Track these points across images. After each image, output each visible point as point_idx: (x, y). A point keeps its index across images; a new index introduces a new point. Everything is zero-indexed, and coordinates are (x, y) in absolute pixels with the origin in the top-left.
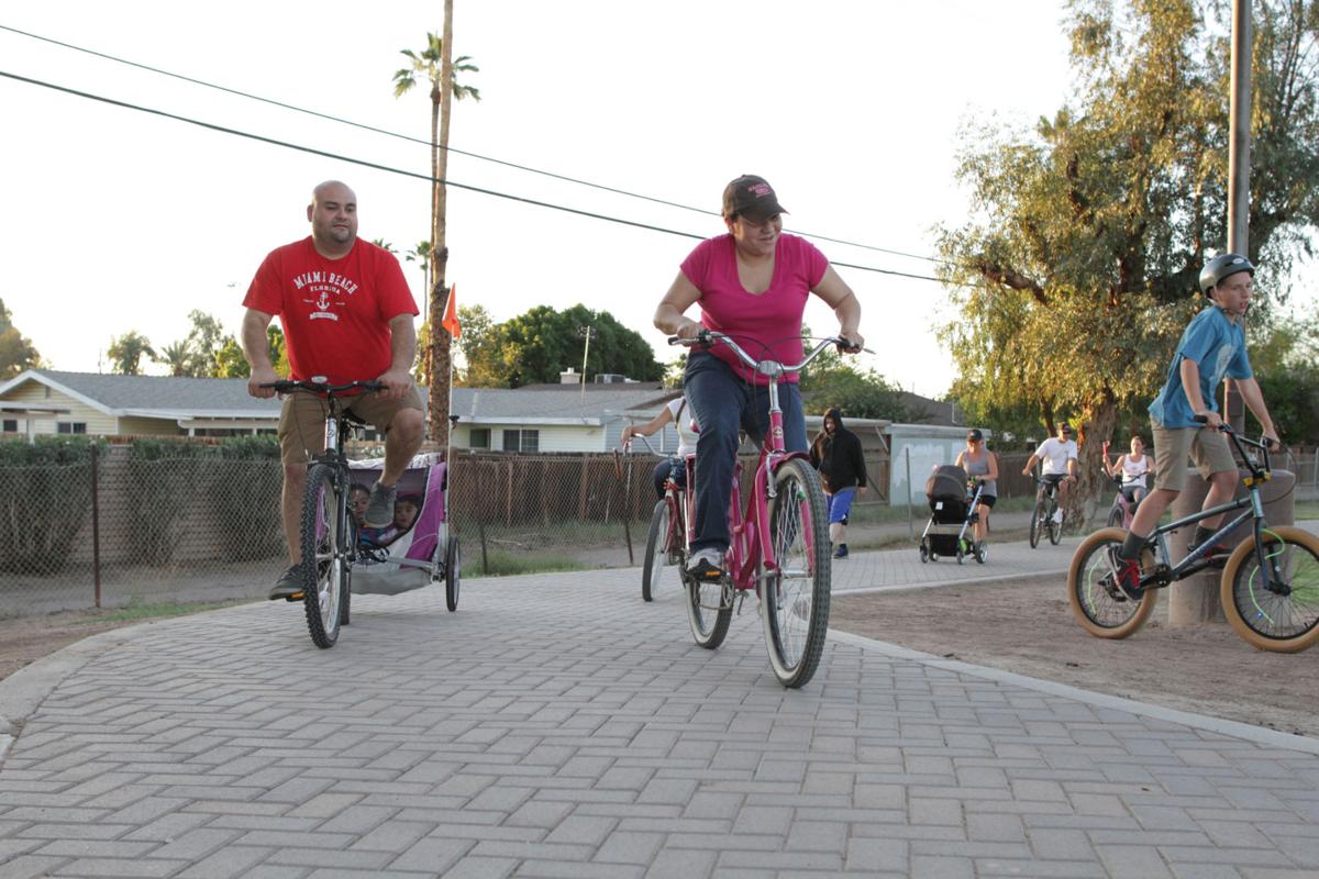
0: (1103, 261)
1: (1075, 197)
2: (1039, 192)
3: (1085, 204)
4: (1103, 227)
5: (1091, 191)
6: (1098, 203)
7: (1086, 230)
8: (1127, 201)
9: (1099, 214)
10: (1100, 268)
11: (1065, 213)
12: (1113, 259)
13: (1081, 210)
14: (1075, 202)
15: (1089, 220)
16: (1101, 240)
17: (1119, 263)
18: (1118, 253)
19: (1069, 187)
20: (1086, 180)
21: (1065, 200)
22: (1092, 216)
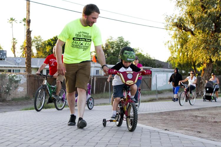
0: (210, 24)
1: (202, 6)
2: (193, 5)
3: (205, 8)
4: (210, 15)
5: (207, 5)
6: (209, 8)
7: (205, 15)
8: (216, 8)
9: (209, 11)
10: (209, 26)
11: (200, 11)
12: (212, 23)
13: (204, 10)
14: (202, 8)
15: (206, 13)
16: (209, 18)
17: (214, 24)
18: (214, 22)
19: (201, 4)
20: (205, 2)
21: (200, 7)
22: (207, 12)
